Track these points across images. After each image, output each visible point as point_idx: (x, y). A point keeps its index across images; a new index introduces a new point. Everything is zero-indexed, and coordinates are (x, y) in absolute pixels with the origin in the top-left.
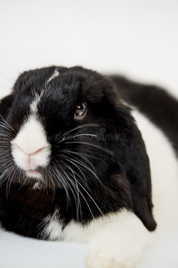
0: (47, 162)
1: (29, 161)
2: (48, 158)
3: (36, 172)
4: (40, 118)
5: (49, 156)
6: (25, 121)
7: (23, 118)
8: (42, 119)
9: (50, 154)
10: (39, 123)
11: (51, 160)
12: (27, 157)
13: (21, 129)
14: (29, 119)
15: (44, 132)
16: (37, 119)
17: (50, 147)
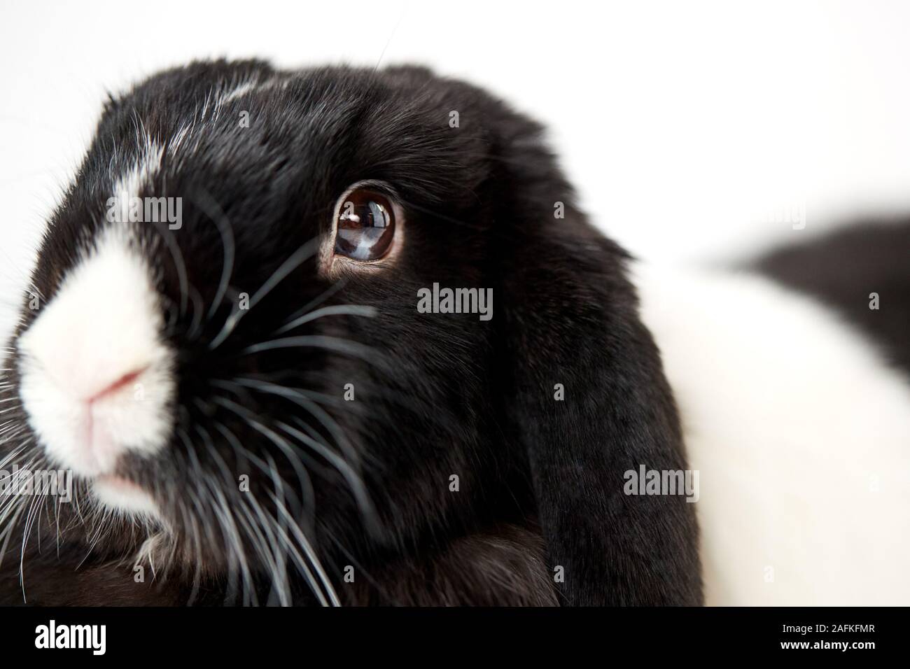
0: (161, 433)
1: (88, 427)
2: (163, 412)
3: (119, 481)
4: (140, 241)
5: (168, 405)
6: (83, 252)
7: (78, 241)
8: (148, 245)
9: (172, 395)
10: (138, 259)
11: (177, 425)
12: (78, 410)
13: (63, 287)
14: (99, 242)
15: (153, 298)
16: (131, 243)
17: (170, 363)
